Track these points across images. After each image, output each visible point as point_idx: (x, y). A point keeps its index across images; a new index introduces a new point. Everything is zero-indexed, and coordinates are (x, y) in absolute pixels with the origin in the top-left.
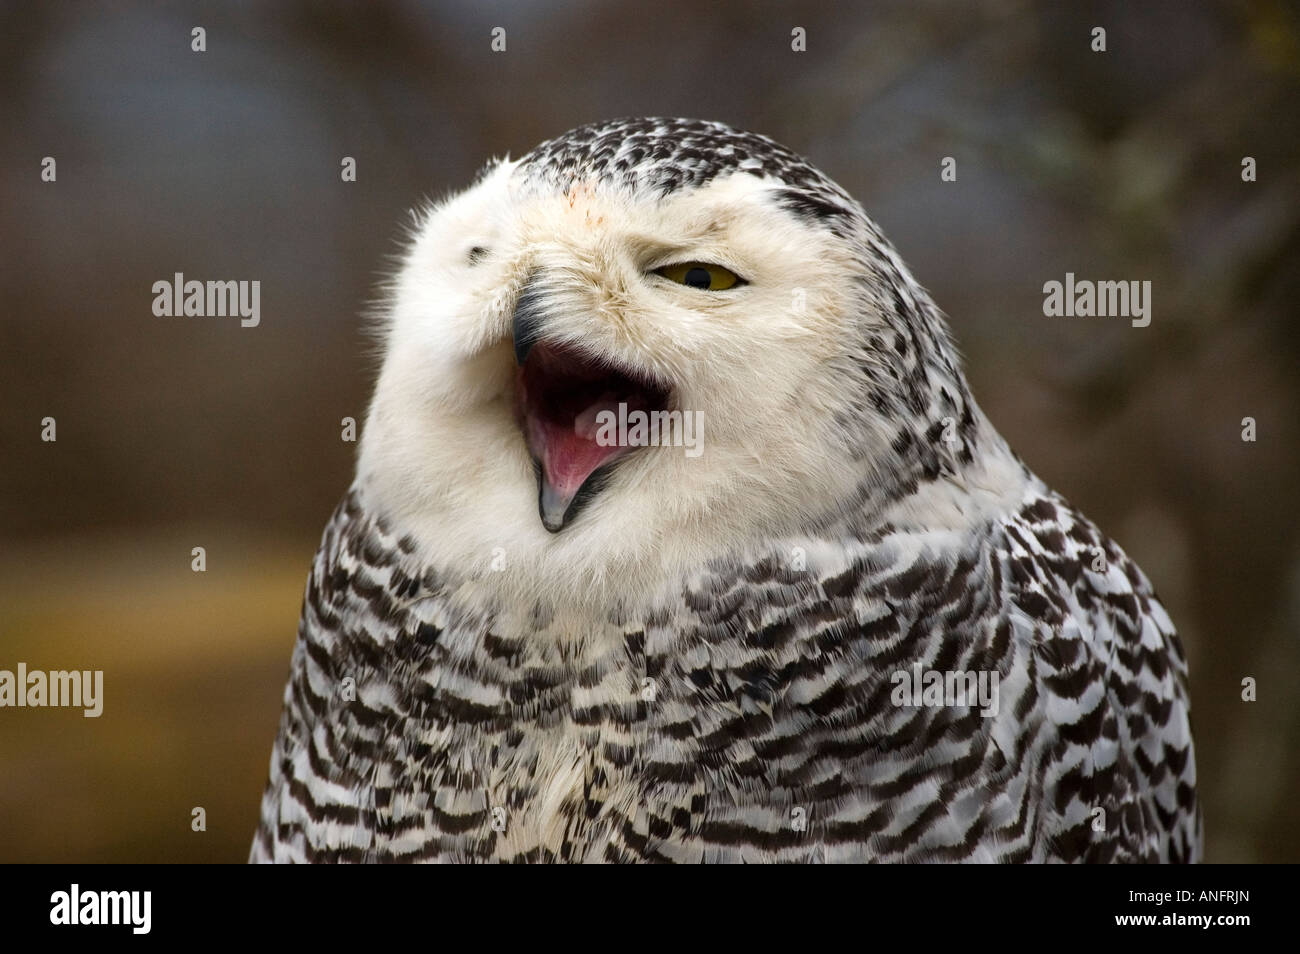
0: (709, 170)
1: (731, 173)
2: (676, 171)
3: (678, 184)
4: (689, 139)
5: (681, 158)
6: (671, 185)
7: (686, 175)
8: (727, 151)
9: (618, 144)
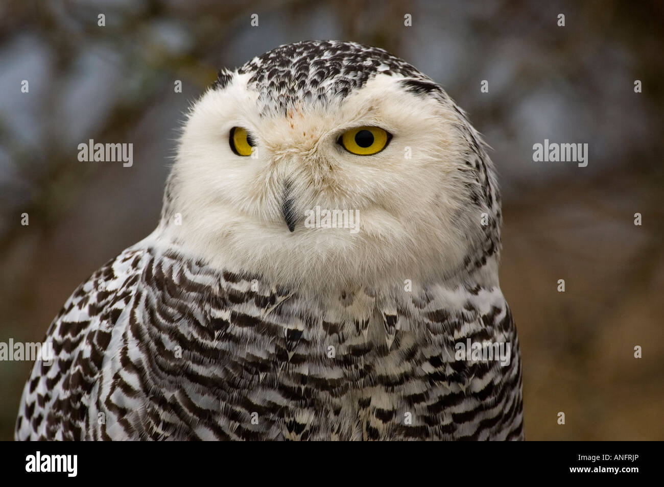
0: (364, 77)
1: (374, 76)
2: (346, 82)
3: (349, 90)
4: (346, 58)
5: (347, 72)
6: (345, 92)
7: (352, 83)
8: (368, 62)
9: (307, 69)
